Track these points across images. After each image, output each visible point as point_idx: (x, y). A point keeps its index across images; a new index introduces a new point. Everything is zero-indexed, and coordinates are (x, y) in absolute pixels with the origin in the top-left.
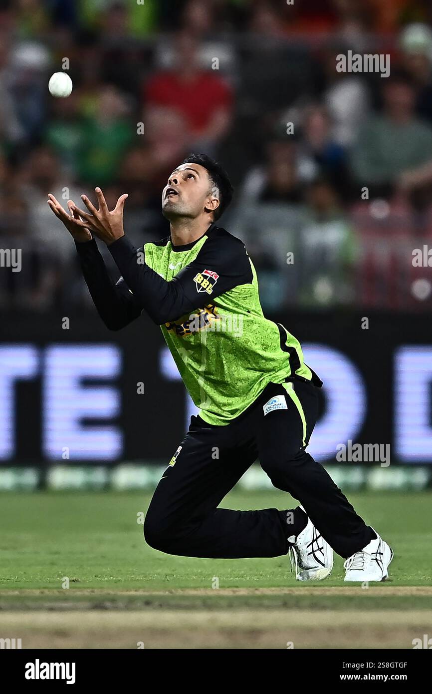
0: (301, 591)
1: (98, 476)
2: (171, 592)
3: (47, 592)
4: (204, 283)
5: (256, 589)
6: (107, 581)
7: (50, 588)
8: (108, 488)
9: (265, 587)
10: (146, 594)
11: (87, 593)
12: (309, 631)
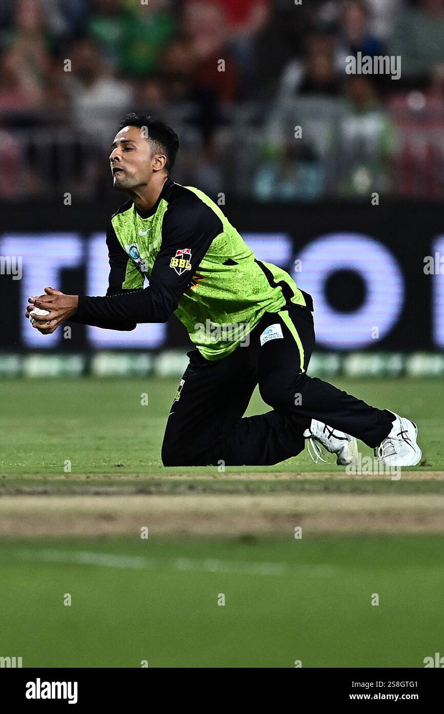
0: (342, 475)
1: (143, 363)
2: (215, 477)
3: (92, 476)
4: (181, 263)
5: (298, 474)
6: (152, 466)
7: (95, 473)
8: (151, 374)
9: (306, 471)
10: (191, 478)
11: (131, 477)
12: (351, 514)
